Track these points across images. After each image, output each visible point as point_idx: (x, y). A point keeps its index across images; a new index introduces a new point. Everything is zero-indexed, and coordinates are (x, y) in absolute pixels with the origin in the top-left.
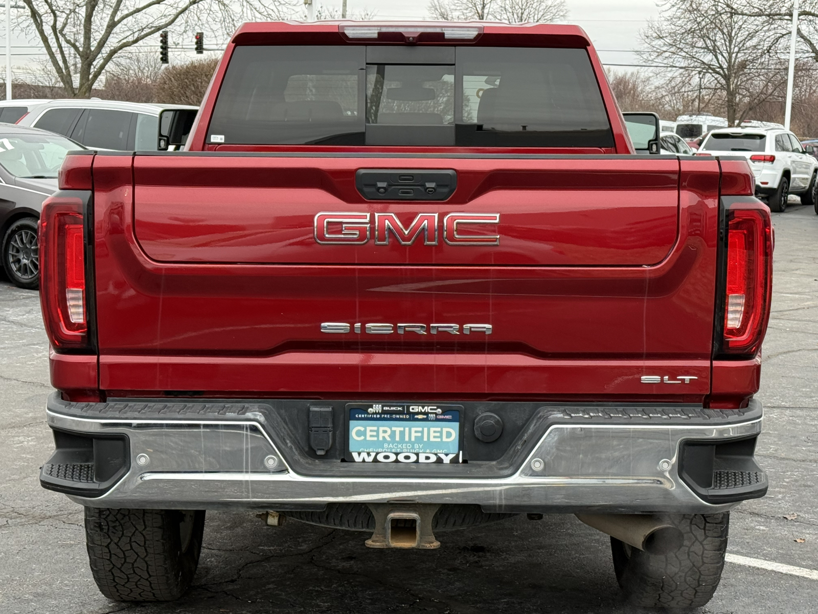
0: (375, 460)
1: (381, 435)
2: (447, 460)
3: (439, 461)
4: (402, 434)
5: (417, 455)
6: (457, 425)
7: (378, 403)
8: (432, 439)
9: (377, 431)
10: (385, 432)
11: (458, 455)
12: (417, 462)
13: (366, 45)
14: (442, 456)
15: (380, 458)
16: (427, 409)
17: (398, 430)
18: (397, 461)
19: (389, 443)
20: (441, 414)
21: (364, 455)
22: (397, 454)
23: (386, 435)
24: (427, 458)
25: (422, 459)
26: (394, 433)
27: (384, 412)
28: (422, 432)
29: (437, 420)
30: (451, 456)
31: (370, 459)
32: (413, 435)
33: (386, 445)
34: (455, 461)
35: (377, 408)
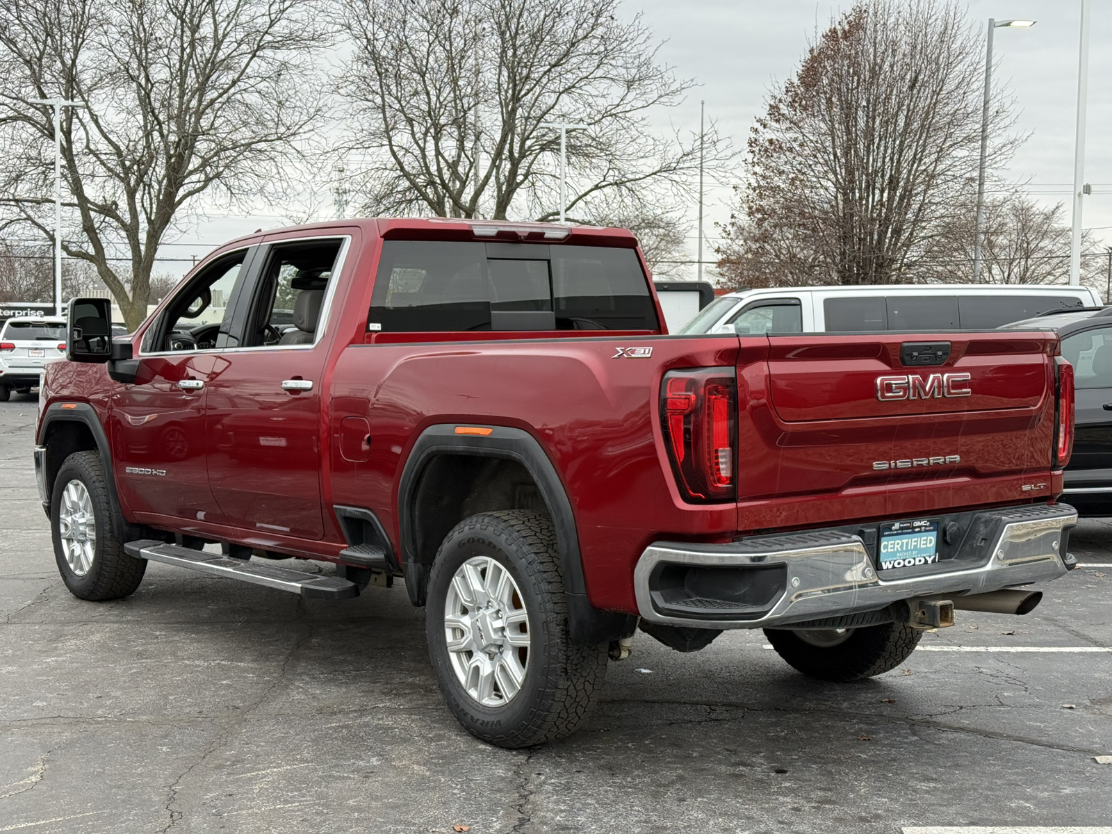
0: (894, 567)
1: (896, 546)
2: (930, 561)
3: (926, 562)
4: (907, 543)
5: (914, 559)
6: (935, 533)
7: (897, 522)
8: (922, 546)
9: (894, 544)
10: (898, 544)
11: (935, 558)
12: (914, 565)
13: (485, 241)
14: (927, 558)
15: (896, 565)
16: (922, 523)
17: (905, 541)
18: (904, 566)
19: (899, 552)
20: (930, 526)
21: (888, 563)
22: (904, 560)
23: (898, 547)
24: (920, 561)
25: (917, 563)
26: (903, 543)
27: (901, 528)
28: (917, 541)
29: (926, 531)
30: (932, 557)
31: (890, 567)
32: (913, 544)
33: (898, 555)
34: (934, 561)
35: (897, 526)
